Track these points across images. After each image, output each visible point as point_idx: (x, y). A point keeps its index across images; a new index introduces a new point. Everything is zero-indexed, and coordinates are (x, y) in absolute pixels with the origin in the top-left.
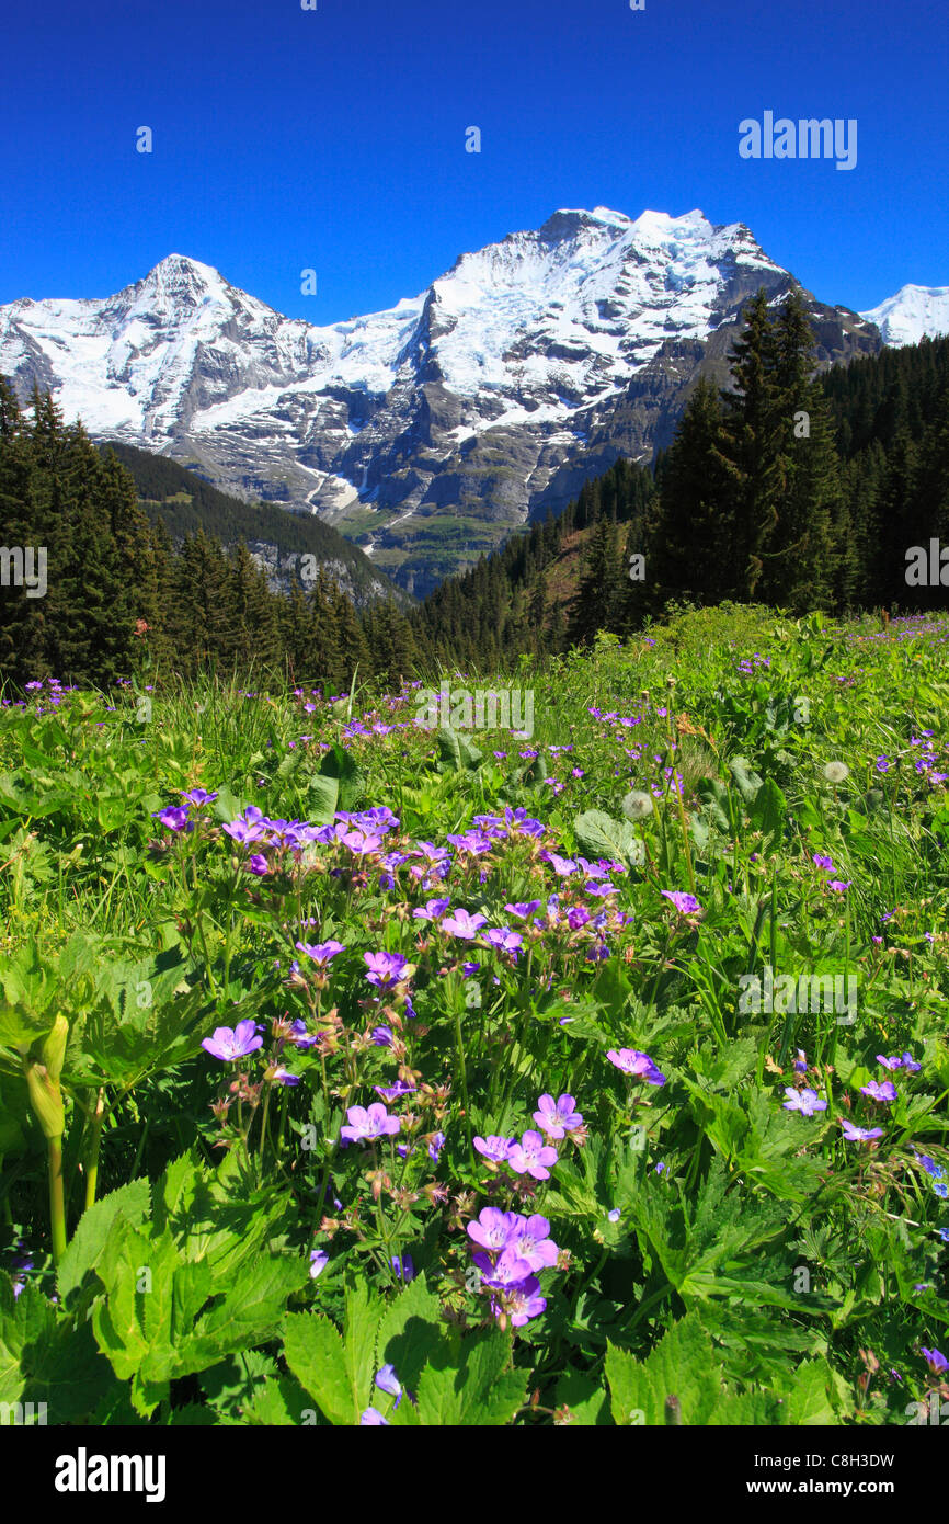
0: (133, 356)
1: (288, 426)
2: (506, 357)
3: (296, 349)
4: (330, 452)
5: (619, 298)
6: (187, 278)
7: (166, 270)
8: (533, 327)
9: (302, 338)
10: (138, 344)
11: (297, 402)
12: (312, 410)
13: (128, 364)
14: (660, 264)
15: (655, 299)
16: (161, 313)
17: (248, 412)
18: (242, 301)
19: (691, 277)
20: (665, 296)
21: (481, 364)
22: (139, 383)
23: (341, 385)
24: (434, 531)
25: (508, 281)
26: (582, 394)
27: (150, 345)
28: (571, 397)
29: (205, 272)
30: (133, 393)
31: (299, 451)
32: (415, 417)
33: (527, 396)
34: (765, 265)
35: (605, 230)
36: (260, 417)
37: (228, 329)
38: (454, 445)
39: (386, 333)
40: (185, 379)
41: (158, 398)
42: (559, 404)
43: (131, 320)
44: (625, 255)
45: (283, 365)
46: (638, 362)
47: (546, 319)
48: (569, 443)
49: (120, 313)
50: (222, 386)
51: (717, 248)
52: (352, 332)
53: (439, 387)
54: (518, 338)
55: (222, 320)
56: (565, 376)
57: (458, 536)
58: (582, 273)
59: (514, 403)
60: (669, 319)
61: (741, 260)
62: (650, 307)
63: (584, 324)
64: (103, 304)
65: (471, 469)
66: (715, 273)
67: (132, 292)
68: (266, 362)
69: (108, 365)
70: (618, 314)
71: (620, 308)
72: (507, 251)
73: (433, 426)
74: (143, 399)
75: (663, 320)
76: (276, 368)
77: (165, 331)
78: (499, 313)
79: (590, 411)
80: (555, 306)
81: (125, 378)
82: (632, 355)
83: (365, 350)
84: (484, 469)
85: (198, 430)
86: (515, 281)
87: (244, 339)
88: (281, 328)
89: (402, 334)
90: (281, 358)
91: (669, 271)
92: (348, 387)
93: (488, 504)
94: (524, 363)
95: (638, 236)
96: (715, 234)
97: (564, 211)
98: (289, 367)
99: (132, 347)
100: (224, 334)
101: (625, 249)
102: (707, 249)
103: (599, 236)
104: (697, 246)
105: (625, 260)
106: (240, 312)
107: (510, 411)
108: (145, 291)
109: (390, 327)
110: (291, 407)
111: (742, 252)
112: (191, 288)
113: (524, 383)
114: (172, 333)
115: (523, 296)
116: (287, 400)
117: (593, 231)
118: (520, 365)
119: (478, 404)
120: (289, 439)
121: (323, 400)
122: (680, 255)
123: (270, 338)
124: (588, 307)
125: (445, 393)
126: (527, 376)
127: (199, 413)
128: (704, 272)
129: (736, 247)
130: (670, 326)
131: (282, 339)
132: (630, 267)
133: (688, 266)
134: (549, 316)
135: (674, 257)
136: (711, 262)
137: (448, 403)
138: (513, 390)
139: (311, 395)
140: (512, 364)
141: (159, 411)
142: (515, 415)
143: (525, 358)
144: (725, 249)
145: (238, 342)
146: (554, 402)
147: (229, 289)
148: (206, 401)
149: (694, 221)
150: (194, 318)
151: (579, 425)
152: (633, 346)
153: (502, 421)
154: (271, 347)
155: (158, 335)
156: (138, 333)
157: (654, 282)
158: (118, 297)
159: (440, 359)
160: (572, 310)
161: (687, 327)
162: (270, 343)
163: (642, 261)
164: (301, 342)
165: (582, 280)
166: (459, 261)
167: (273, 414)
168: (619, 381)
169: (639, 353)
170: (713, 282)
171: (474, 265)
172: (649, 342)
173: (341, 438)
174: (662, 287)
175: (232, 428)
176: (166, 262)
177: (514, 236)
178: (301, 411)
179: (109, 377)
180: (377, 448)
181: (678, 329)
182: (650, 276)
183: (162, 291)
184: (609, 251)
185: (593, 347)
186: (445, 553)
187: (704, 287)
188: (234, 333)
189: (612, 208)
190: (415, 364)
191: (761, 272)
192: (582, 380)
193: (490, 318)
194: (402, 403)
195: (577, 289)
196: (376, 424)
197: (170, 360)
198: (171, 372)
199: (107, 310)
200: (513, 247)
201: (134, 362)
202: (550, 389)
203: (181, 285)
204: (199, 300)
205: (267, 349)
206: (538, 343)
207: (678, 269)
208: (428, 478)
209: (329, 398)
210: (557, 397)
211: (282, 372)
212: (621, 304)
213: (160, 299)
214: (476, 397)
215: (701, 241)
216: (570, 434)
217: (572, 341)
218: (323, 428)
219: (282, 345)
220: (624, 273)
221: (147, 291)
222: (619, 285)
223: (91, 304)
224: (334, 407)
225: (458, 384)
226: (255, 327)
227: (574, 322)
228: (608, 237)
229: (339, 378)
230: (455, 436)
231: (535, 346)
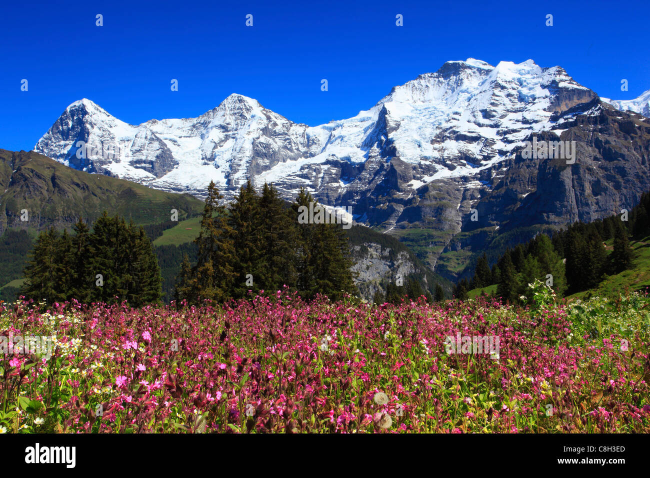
0: (215, 147)
1: (308, 182)
2: (433, 142)
3: (300, 139)
4: (334, 196)
5: (493, 108)
6: (241, 105)
7: (230, 101)
8: (445, 125)
9: (304, 133)
10: (217, 141)
11: (311, 169)
12: (320, 173)
13: (213, 152)
14: (514, 89)
15: (514, 107)
16: (228, 124)
17: (284, 175)
18: (271, 115)
19: (533, 95)
20: (519, 105)
21: (419, 146)
22: (220, 161)
23: (335, 159)
24: (411, 237)
25: (423, 99)
26: (481, 160)
27: (223, 141)
28: (474, 162)
29: (251, 102)
30: (217, 167)
31: (316, 196)
32: (385, 176)
33: (448, 162)
34: (575, 86)
35: (475, 70)
36: (291, 178)
37: (265, 131)
38: (412, 191)
39: (355, 130)
40: (248, 159)
41: (233, 168)
42: (467, 166)
43: (212, 128)
44: (493, 85)
45: (294, 148)
46: (511, 142)
47: (452, 120)
48: (479, 187)
49: (205, 124)
50: (267, 162)
51: (547, 79)
52: (334, 129)
53: (399, 159)
54: (438, 132)
55: (262, 126)
56: (468, 150)
57: (425, 239)
58: (469, 95)
59: (441, 166)
60: (524, 118)
61: (561, 85)
62: (511, 112)
63: (475, 122)
64: (195, 121)
65: (427, 203)
66: (546, 92)
67: (211, 113)
68: (285, 147)
69: (202, 153)
70: (493, 116)
71: (494, 113)
72: (419, 84)
73: (399, 181)
74: (224, 170)
75: (520, 118)
76: (291, 150)
77: (231, 133)
78: (423, 118)
79: (489, 169)
80: (456, 113)
81: (212, 158)
82: (506, 138)
83: (345, 139)
84: (434, 202)
85: (259, 186)
86: (426, 99)
87: (273, 135)
88: (292, 128)
89: (366, 130)
90: (293, 144)
91: (520, 92)
92: (339, 160)
93: (440, 221)
94: (443, 144)
95: (499, 75)
96: (543, 71)
97: (451, 62)
98: (298, 149)
99: (214, 142)
100: (264, 134)
101: (492, 82)
102: (541, 80)
103: (472, 74)
104: (534, 78)
105: (493, 88)
106: (270, 121)
107: (440, 170)
108: (219, 113)
109: (356, 126)
110: (308, 172)
111: (562, 81)
112: (244, 110)
113: (445, 155)
114: (234, 134)
115: (435, 108)
116: (306, 168)
117: (468, 71)
118: (440, 145)
119: (422, 168)
120: (309, 189)
121: (326, 167)
122: (525, 84)
123: (286, 134)
124: (476, 114)
125: (402, 162)
126: (446, 152)
127: (256, 176)
128: (539, 92)
129: (558, 78)
130: (525, 121)
131: (293, 134)
132: (497, 92)
133: (530, 89)
134: (453, 119)
135: (521, 85)
136: (543, 87)
137: (405, 168)
138: (440, 159)
139: (318, 165)
140: (437, 145)
141: (236, 176)
142: (443, 173)
143: (443, 142)
144: (551, 80)
145: (270, 137)
146: (464, 165)
147: (264, 110)
148: (260, 170)
149: (529, 65)
150: (246, 126)
151: (485, 177)
152: (505, 133)
153: (437, 176)
154: (288, 139)
155: (226, 135)
156: (216, 134)
157: (512, 98)
158: (203, 116)
159: (397, 145)
160: (466, 115)
161: (536, 122)
162: (287, 137)
163: (503, 88)
164: (303, 136)
165: (469, 99)
166: (393, 90)
167: (298, 176)
168: (502, 153)
169: (510, 137)
170: (546, 97)
171: (401, 92)
172: (514, 131)
173: (338, 188)
174: (516, 101)
175: (277, 184)
176: (230, 97)
177: (423, 76)
178: (314, 174)
179: (203, 159)
180: (363, 193)
181: (531, 123)
182: (509, 95)
183: (228, 112)
184: (483, 83)
185: (482, 134)
186: (419, 248)
187: (542, 100)
188: (268, 133)
189: (477, 59)
190: (379, 146)
191: (574, 90)
192: (479, 153)
193: (419, 121)
194: (374, 168)
195: (467, 103)
196: (360, 179)
197: (238, 149)
198: (240, 155)
199: (197, 123)
200: (422, 81)
201: (216, 150)
202: (461, 158)
203: (238, 109)
204: (248, 116)
205: (286, 140)
206: (450, 133)
207: (525, 91)
208: (401, 209)
209: (329, 166)
210: (464, 162)
211: (294, 152)
212: (494, 111)
213: (227, 117)
214: (420, 164)
215: (535, 76)
216: (478, 182)
217: (469, 132)
218: (328, 183)
219: (293, 137)
220: (494, 95)
221: (220, 113)
222: (492, 101)
223: (188, 121)
224: (332, 171)
225: (409, 157)
226: (278, 129)
227: (469, 121)
228: (478, 74)
229: (333, 155)
230: (411, 185)
231: (448, 135)
